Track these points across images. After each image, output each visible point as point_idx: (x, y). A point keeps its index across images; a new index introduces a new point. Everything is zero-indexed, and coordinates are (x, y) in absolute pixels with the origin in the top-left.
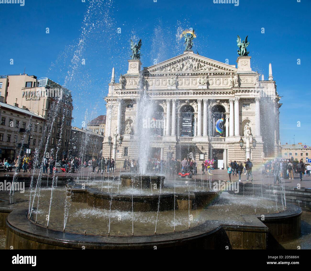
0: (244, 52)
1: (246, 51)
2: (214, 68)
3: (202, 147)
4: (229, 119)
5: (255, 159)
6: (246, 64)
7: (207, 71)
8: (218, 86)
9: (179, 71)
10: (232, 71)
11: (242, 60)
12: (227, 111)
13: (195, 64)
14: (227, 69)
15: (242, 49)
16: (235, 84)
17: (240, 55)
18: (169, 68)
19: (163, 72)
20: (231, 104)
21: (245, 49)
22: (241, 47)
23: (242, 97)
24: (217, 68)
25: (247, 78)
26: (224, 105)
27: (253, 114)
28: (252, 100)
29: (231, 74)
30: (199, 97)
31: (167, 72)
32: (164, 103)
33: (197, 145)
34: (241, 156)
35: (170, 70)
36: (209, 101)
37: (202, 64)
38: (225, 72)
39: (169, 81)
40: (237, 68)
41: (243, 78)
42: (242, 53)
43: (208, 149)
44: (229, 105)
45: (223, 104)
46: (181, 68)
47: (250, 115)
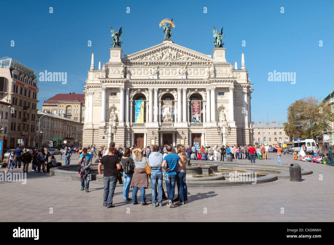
0: (220, 43)
1: (221, 42)
2: (192, 58)
3: (182, 132)
4: (206, 106)
5: (229, 142)
6: (221, 55)
7: (185, 60)
8: (195, 76)
9: (159, 59)
10: (209, 60)
11: (217, 52)
12: (204, 99)
13: (174, 53)
14: (204, 59)
15: (218, 41)
16: (212, 74)
17: (216, 46)
18: (149, 57)
19: (143, 60)
20: (208, 93)
21: (221, 41)
22: (217, 38)
23: (218, 86)
24: (194, 58)
25: (222, 69)
26: (202, 93)
27: (227, 102)
28: (227, 89)
29: (207, 64)
30: (179, 87)
31: (148, 60)
32: (146, 92)
33: (177, 130)
34: (218, 139)
35: (150, 59)
36: (188, 90)
37: (181, 54)
38: (202, 61)
39: (151, 70)
40: (212, 58)
41: (219, 69)
42: (217, 45)
43: (187, 134)
44: (206, 94)
45: (200, 93)
46: (161, 57)
47: (225, 102)
